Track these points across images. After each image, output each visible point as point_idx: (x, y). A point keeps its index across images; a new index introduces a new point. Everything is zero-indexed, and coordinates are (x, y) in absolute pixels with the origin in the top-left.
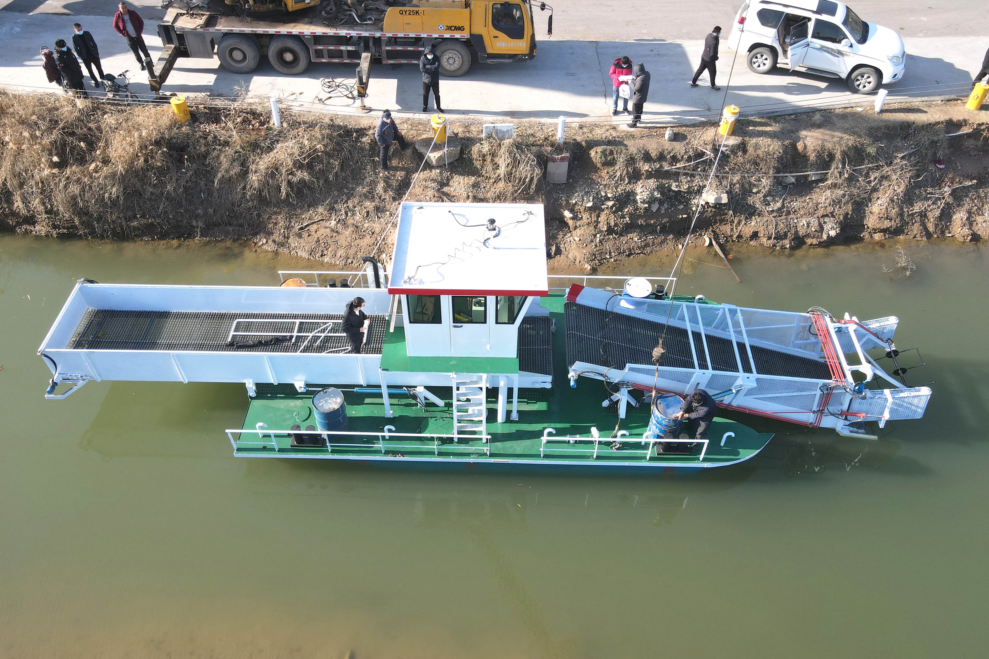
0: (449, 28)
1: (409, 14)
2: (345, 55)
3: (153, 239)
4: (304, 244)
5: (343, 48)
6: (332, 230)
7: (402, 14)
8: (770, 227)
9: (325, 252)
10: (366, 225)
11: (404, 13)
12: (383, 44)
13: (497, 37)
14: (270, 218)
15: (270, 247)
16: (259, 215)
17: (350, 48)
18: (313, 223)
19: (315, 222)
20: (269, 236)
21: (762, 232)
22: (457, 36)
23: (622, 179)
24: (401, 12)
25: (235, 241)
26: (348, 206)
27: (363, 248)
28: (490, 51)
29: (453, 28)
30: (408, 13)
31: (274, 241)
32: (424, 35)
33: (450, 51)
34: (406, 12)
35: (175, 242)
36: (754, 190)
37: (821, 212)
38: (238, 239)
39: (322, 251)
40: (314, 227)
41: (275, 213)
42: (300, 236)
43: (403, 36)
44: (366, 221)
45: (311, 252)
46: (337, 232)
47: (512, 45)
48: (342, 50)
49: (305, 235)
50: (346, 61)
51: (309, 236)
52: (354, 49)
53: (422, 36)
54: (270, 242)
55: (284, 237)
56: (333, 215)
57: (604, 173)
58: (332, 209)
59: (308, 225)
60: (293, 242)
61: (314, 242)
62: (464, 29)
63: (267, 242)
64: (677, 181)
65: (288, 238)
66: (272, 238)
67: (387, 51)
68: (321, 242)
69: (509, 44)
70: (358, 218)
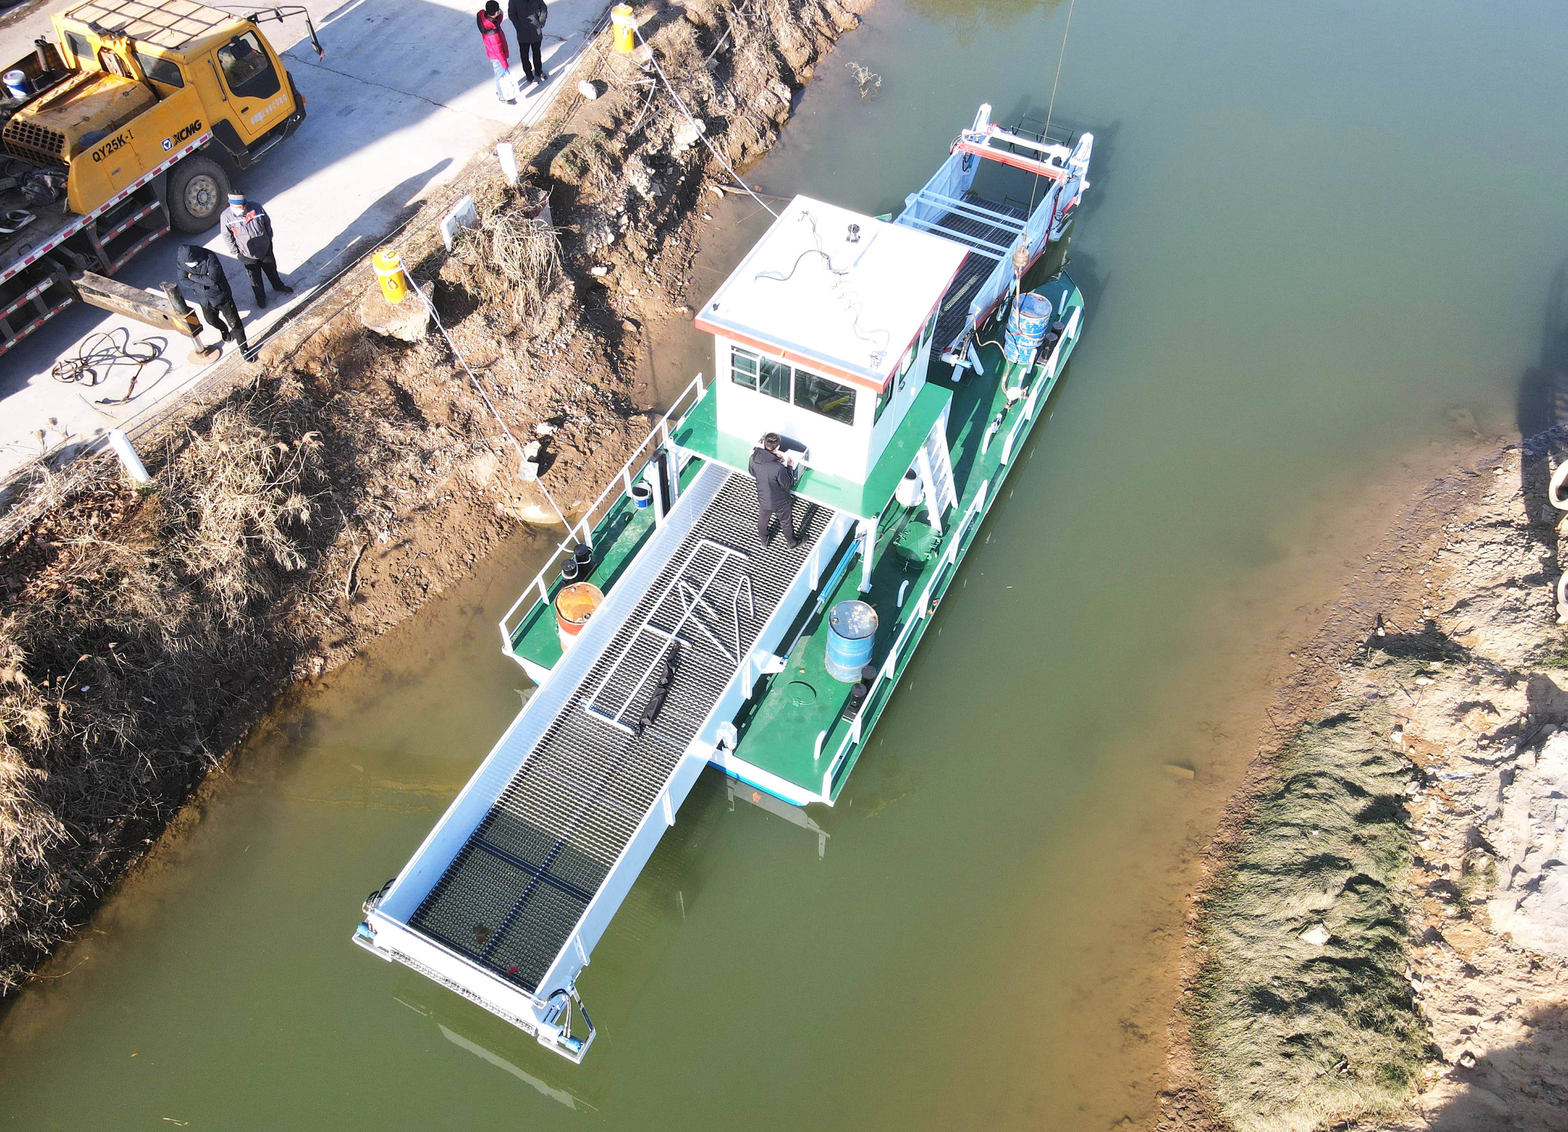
0: (179, 138)
1: (110, 152)
2: (41, 306)
3: (147, 849)
4: (384, 602)
5: (32, 295)
6: (398, 547)
7: (99, 159)
8: (748, 128)
9: (423, 581)
10: (431, 495)
11: (101, 154)
12: (94, 237)
13: (247, 109)
14: (287, 625)
15: (338, 658)
16: (268, 636)
17: (43, 287)
18: (356, 567)
19: (358, 561)
20: (317, 647)
21: (748, 139)
22: (196, 144)
23: (609, 179)
24: (96, 156)
25: (269, 710)
26: (375, 497)
27: (463, 524)
28: (248, 139)
29: (184, 134)
30: (106, 150)
31: (335, 645)
32: (149, 177)
33: (193, 181)
34: (103, 152)
35: (186, 814)
36: (705, 98)
37: (762, 80)
38: (272, 703)
39: (419, 584)
40: (365, 569)
41: (287, 608)
42: (360, 598)
43: (117, 200)
44: (424, 489)
45: (406, 600)
46: (405, 542)
47: (271, 110)
48: (31, 301)
49: (367, 590)
50: (49, 316)
51: (373, 585)
52: (51, 283)
53: (147, 180)
54: (330, 652)
55: (342, 624)
56: (370, 527)
57: (587, 188)
58: (358, 522)
59: (354, 575)
60: (361, 616)
61: (393, 586)
62: (200, 125)
63: (325, 659)
64: (647, 140)
65: (348, 620)
66: (325, 645)
67: (106, 247)
68: (400, 576)
69: (267, 111)
70: (409, 497)
